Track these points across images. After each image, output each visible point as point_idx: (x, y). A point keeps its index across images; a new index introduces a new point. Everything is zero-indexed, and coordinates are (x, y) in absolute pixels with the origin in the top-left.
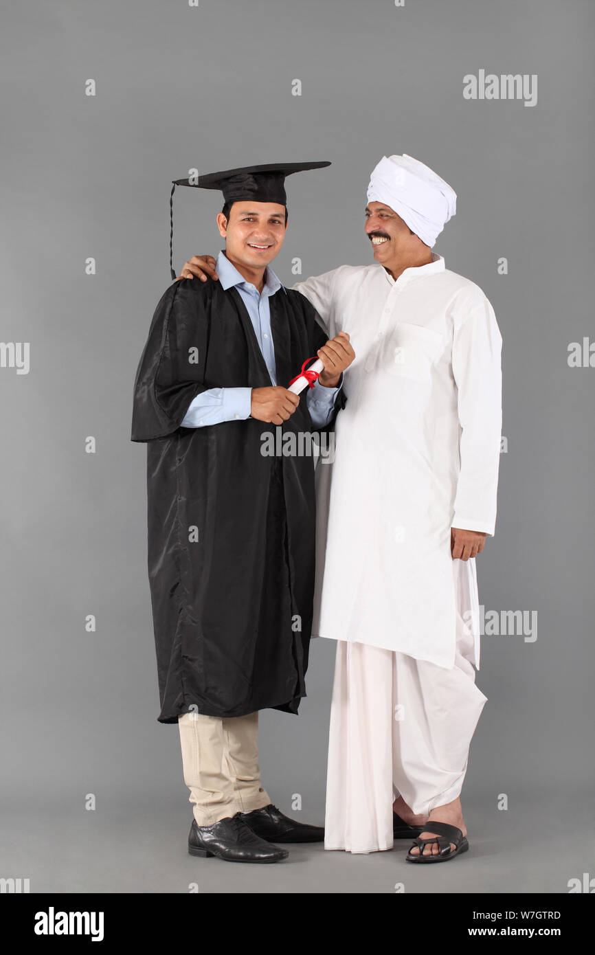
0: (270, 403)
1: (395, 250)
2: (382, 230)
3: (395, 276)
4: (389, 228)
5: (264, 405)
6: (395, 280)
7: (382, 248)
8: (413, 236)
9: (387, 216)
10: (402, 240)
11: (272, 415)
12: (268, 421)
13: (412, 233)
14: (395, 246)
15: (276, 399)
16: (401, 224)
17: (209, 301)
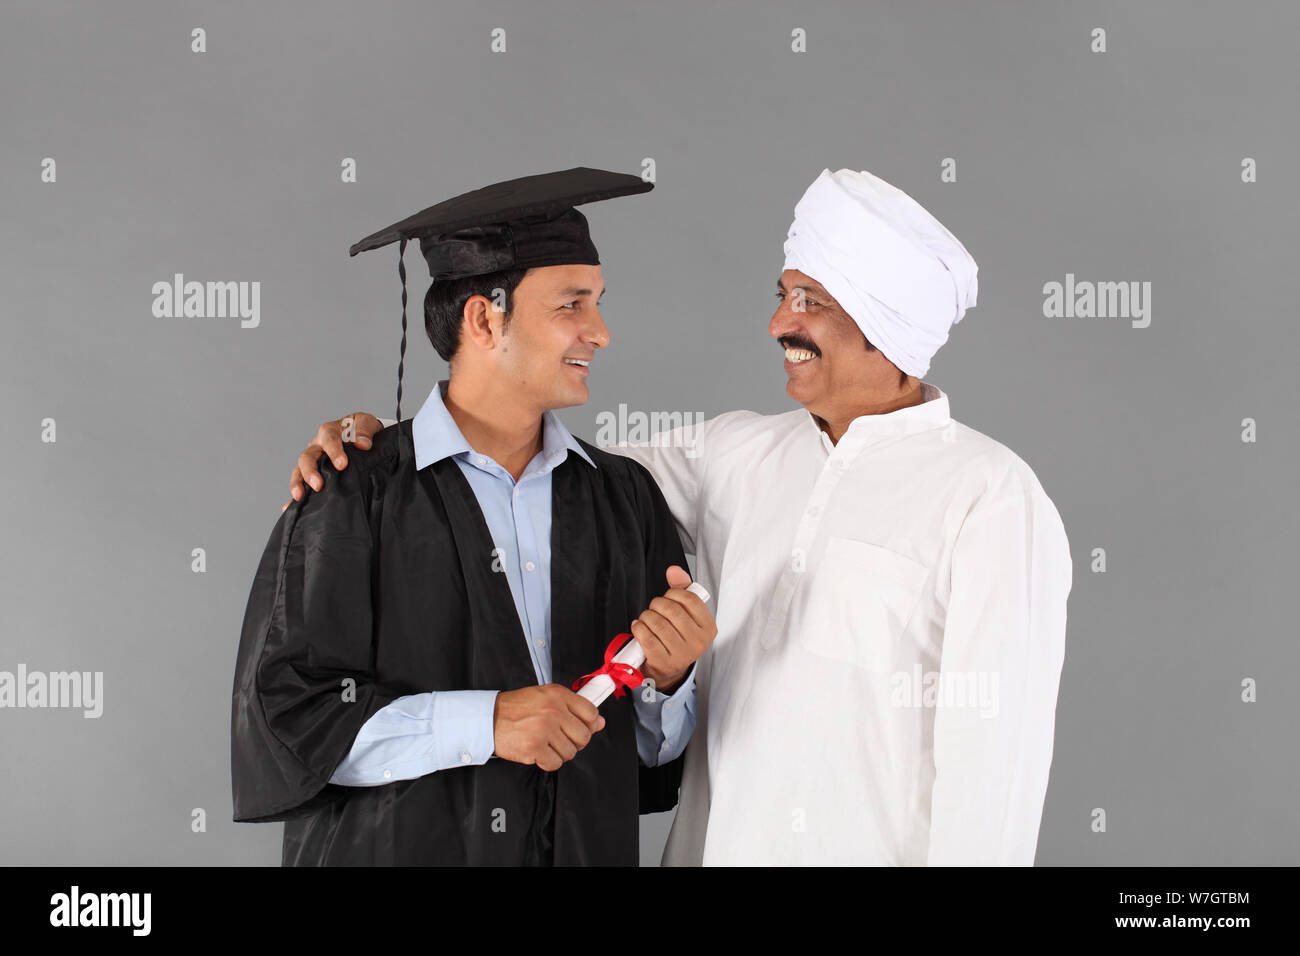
0: (532, 719)
1: (830, 379)
2: (803, 333)
3: (835, 435)
4: (817, 332)
5: (518, 724)
6: (835, 442)
7: (805, 372)
8: (870, 354)
9: (817, 304)
10: (847, 358)
11: (537, 747)
12: (527, 761)
13: (869, 347)
14: (830, 372)
15: (544, 711)
16: (846, 325)
17: (375, 503)
